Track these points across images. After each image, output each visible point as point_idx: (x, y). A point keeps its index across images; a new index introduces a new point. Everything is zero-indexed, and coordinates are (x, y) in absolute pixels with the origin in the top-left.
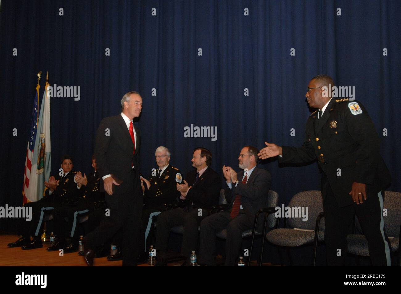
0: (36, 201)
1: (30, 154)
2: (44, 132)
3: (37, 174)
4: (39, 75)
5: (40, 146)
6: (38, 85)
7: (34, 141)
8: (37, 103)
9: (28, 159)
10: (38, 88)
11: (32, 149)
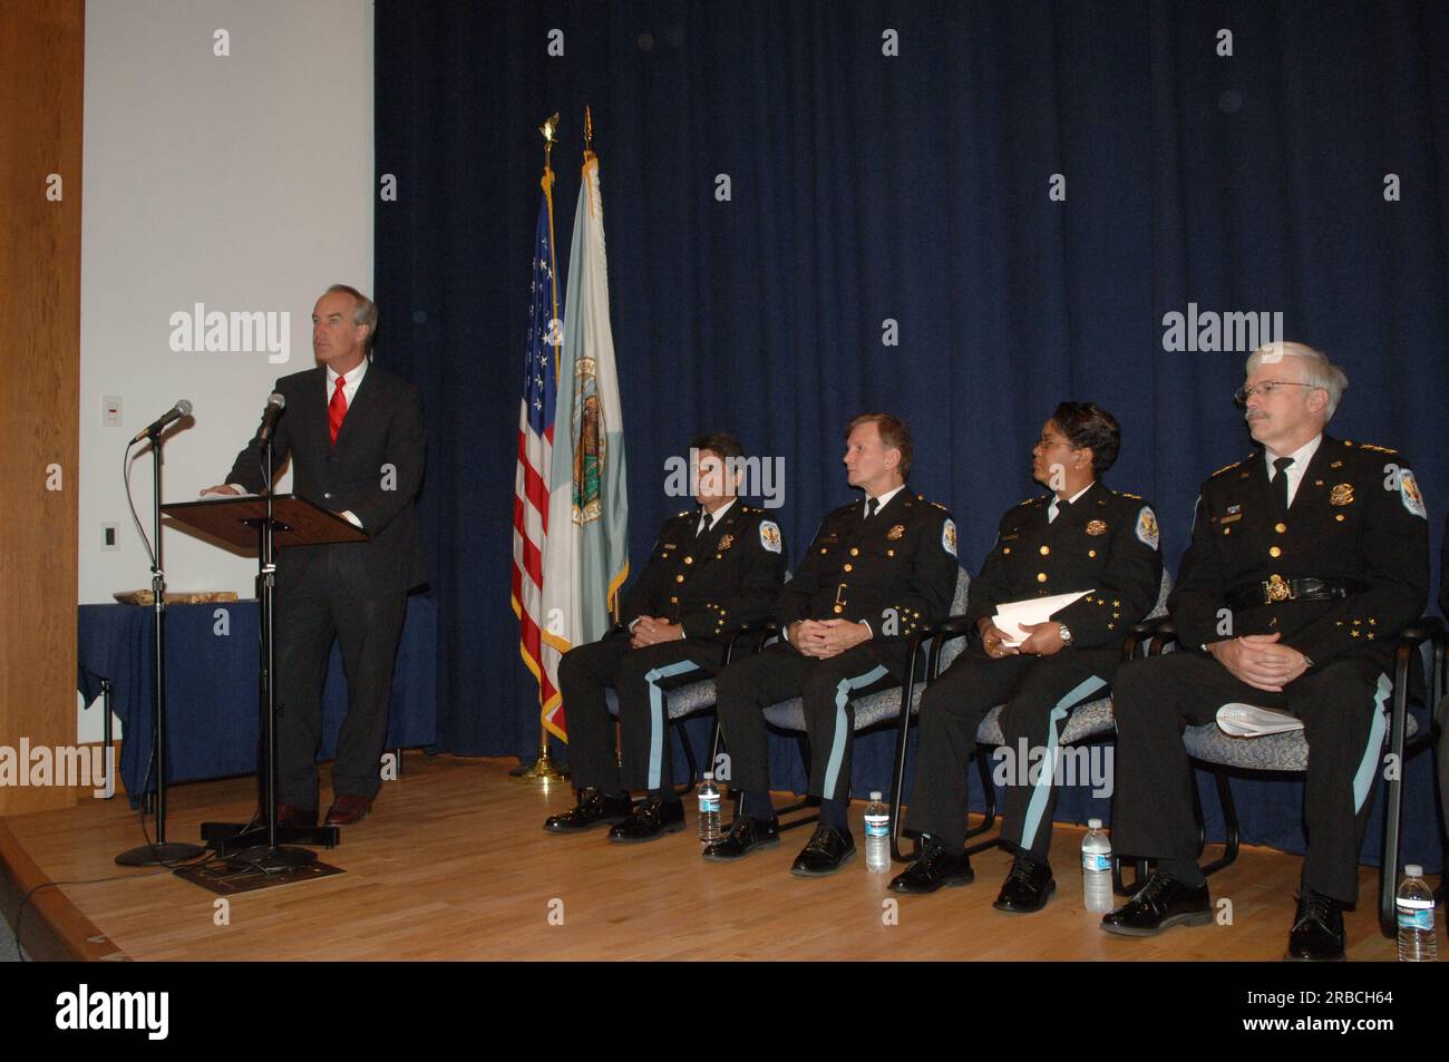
0: (581, 644)
1: (534, 446)
2: (589, 352)
3: (575, 526)
4: (548, 132)
5: (578, 412)
6: (547, 169)
7: (549, 396)
8: (549, 242)
9: (528, 469)
10: (547, 181)
11: (544, 425)
